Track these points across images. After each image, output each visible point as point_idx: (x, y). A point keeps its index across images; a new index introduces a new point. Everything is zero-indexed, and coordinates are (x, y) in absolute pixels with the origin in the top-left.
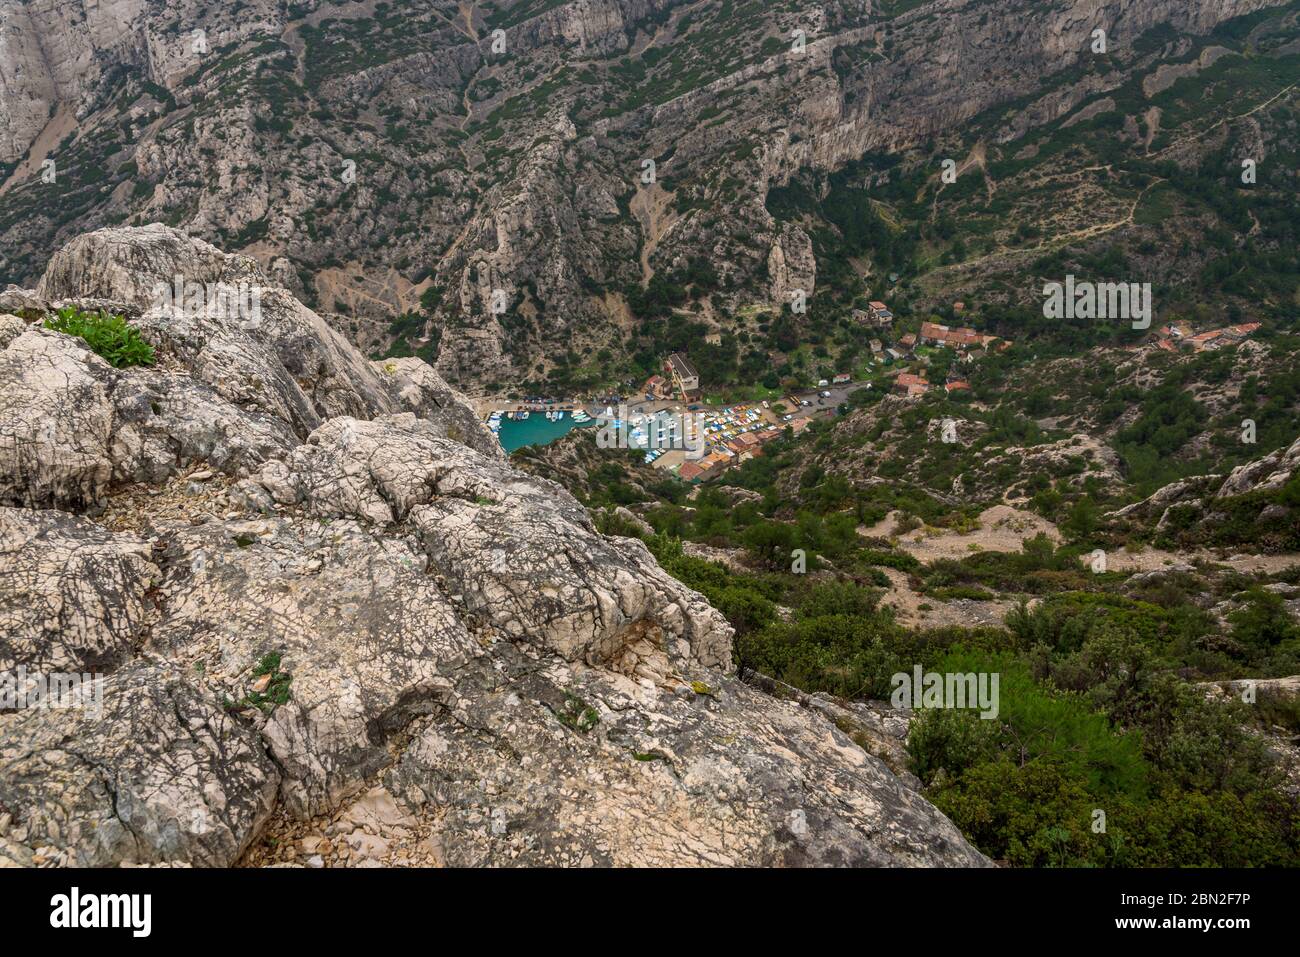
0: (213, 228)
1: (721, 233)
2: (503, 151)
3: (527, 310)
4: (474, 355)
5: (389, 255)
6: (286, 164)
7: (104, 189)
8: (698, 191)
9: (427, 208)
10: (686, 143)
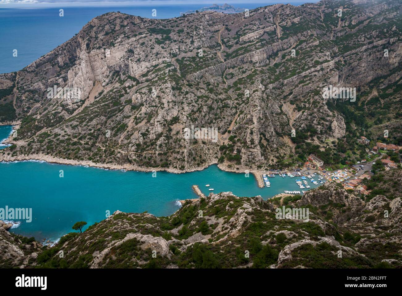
0: (163, 119)
1: (315, 117)
2: (243, 94)
3: (264, 142)
5: (214, 126)
6: (182, 100)
7: (121, 108)
8: (303, 105)
9: (223, 112)
10: (296, 91)
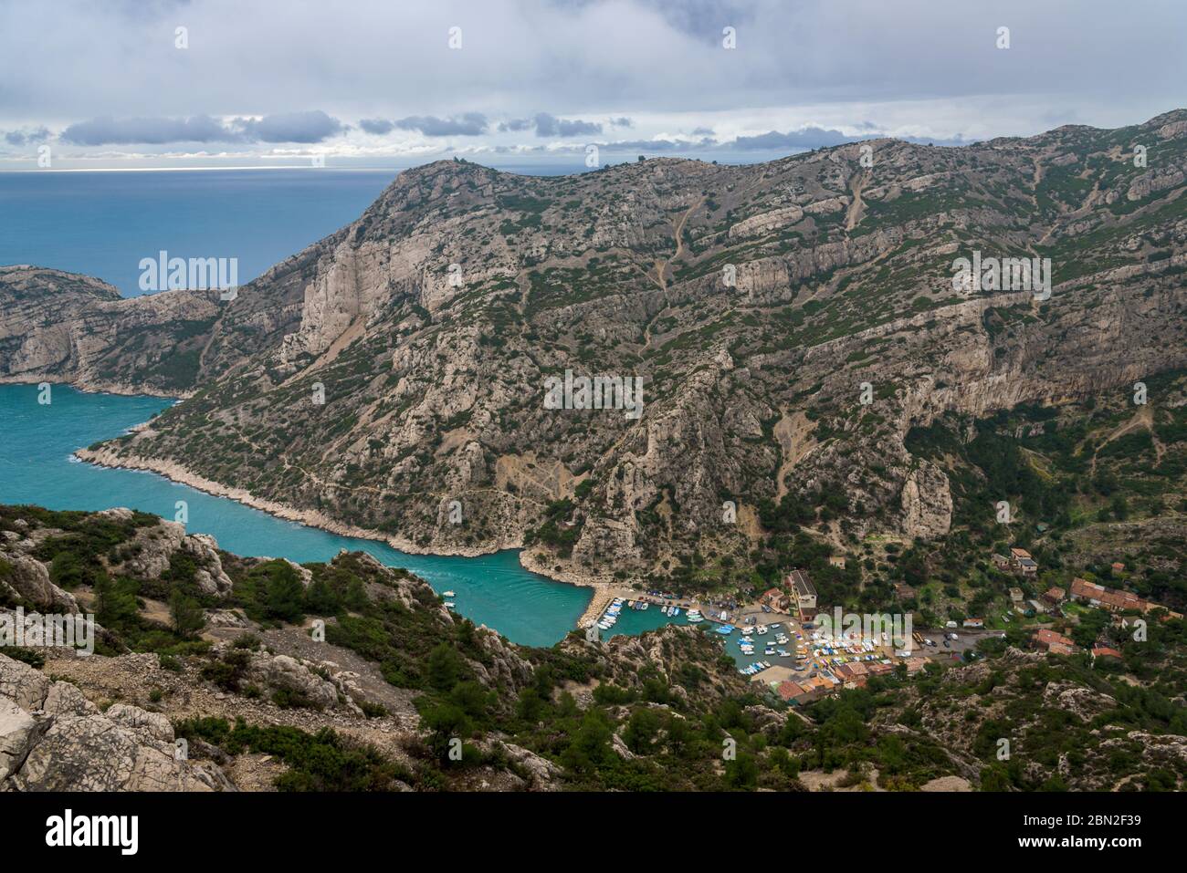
0: (431, 414)
1: (856, 462)
2: (668, 374)
3: (664, 510)
4: (610, 543)
5: (559, 449)
6: (496, 371)
8: (839, 423)
9: (597, 414)
10: (833, 380)
